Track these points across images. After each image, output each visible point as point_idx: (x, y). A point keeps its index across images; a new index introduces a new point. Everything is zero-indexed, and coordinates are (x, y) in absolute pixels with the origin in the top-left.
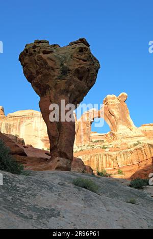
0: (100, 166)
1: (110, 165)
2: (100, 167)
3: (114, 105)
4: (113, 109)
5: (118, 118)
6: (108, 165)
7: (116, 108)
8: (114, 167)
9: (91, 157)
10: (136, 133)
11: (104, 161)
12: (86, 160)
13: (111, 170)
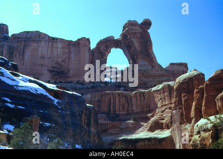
0: (112, 108)
1: (123, 108)
2: (112, 110)
3: (135, 33)
4: (134, 38)
5: (139, 50)
6: (121, 108)
7: (137, 38)
8: (128, 111)
9: (102, 96)
10: (158, 71)
11: (117, 103)
12: (96, 99)
13: (125, 115)
